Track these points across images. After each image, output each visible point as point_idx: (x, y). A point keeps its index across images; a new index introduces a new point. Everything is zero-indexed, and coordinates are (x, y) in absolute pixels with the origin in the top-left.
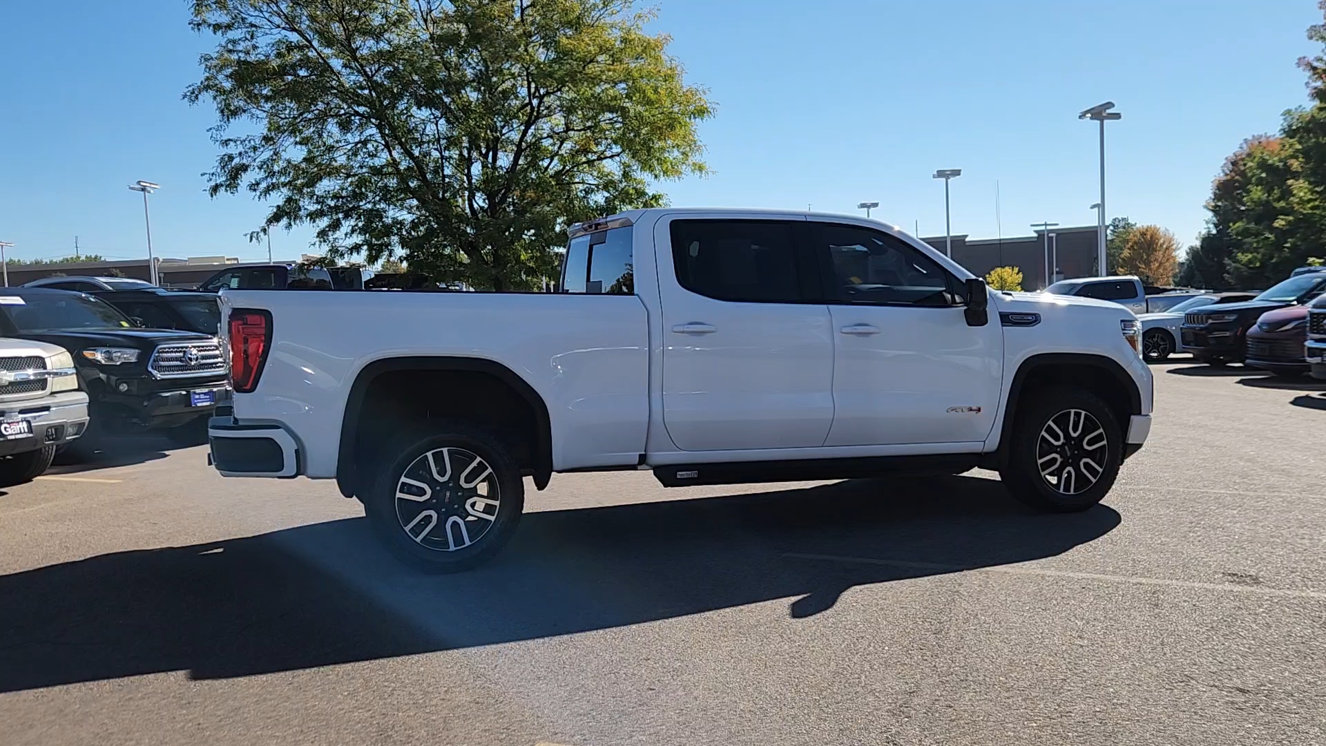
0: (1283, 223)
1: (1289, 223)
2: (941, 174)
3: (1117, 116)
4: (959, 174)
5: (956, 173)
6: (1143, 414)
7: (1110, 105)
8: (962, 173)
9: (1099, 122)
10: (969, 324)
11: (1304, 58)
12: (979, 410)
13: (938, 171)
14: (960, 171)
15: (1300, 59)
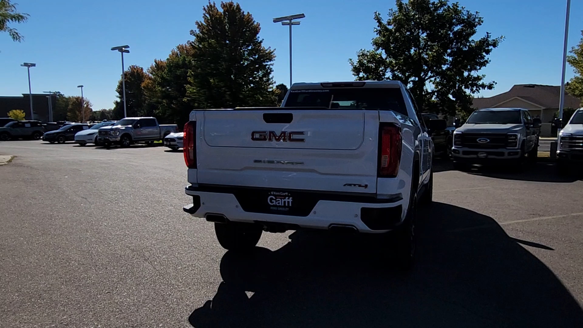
0: (186, 100)
1: (188, 100)
2: (26, 65)
3: (128, 52)
4: (35, 66)
5: (34, 65)
7: (127, 47)
8: (36, 65)
9: (121, 53)
11: (189, 41)
13: (24, 63)
14: (35, 64)
15: (188, 41)
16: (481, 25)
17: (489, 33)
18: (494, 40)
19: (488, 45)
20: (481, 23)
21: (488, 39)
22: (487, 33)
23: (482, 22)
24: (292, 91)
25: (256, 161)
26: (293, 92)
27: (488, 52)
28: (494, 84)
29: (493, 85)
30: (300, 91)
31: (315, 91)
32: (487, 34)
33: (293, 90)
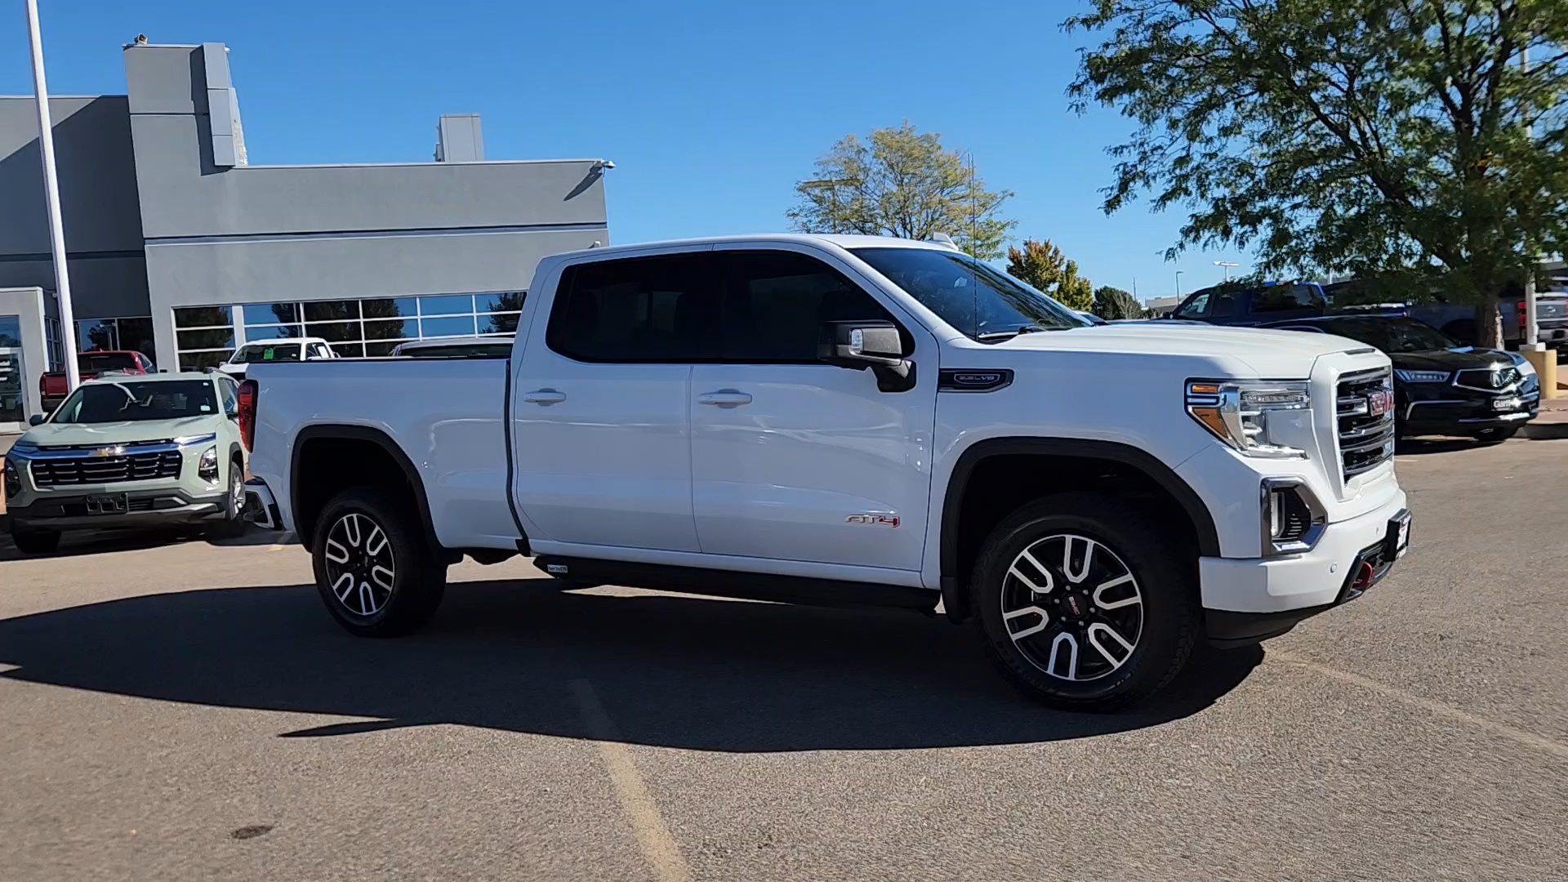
6: (1222, 556)
10: (882, 390)
12: (895, 522)
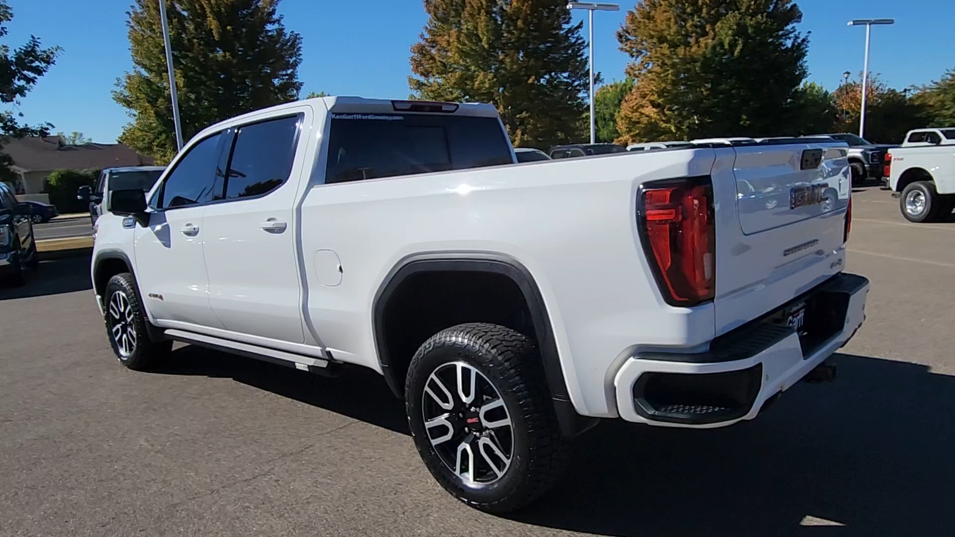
16: (10, 20)
17: (36, 37)
18: (45, 52)
19: (37, 58)
20: (10, 18)
21: (37, 49)
22: (33, 37)
23: (12, 15)
24: (334, 116)
25: (787, 253)
26: (338, 117)
27: (40, 72)
28: (50, 127)
29: (47, 129)
30: (350, 117)
31: (379, 118)
32: (31, 39)
33: (337, 114)
